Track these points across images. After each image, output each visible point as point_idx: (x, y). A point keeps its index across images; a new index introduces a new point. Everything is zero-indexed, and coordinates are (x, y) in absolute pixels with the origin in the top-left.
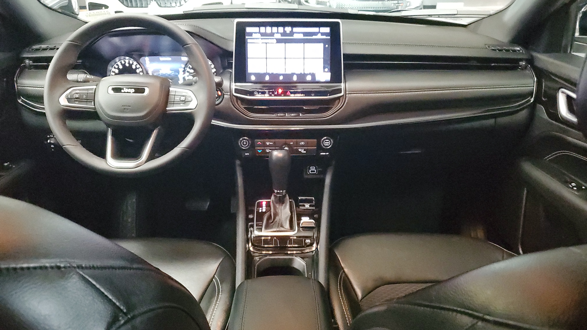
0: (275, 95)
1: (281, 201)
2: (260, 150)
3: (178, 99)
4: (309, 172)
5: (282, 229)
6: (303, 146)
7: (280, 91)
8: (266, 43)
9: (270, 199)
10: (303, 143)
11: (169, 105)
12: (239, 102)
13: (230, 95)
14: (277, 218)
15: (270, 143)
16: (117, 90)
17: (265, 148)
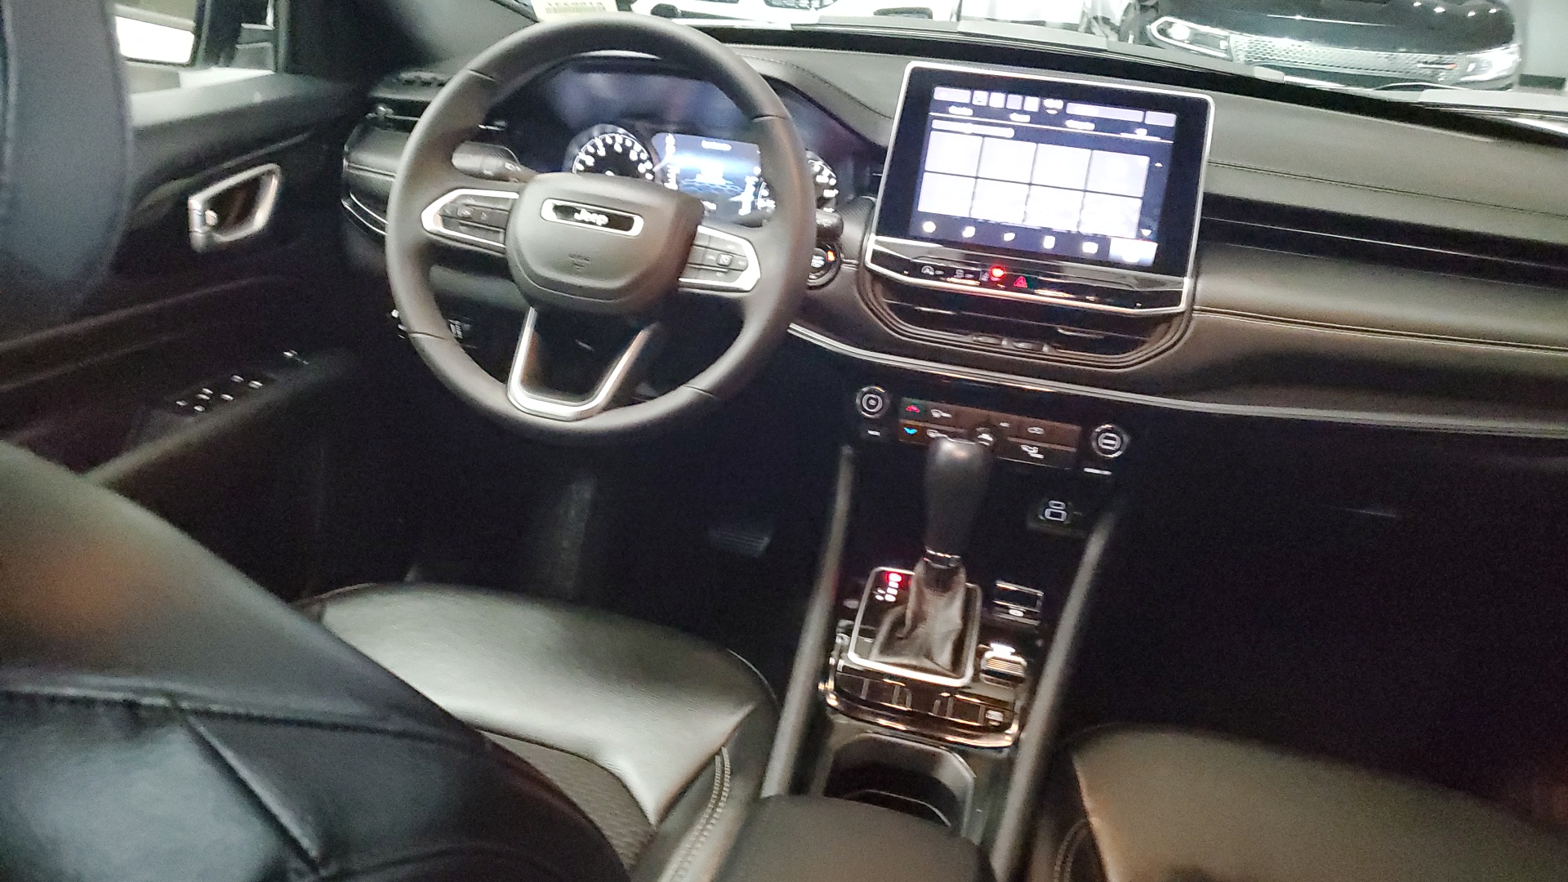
0: (982, 285)
1: (941, 582)
2: (911, 427)
3: (712, 258)
4: (1044, 515)
5: (928, 664)
6: (1035, 438)
7: (998, 273)
8: (984, 136)
9: (912, 570)
10: (1037, 430)
11: (687, 271)
12: (879, 288)
13: (858, 266)
14: (921, 630)
15: (945, 415)
16: (565, 211)
17: (927, 425)
